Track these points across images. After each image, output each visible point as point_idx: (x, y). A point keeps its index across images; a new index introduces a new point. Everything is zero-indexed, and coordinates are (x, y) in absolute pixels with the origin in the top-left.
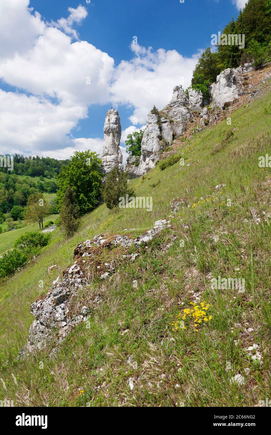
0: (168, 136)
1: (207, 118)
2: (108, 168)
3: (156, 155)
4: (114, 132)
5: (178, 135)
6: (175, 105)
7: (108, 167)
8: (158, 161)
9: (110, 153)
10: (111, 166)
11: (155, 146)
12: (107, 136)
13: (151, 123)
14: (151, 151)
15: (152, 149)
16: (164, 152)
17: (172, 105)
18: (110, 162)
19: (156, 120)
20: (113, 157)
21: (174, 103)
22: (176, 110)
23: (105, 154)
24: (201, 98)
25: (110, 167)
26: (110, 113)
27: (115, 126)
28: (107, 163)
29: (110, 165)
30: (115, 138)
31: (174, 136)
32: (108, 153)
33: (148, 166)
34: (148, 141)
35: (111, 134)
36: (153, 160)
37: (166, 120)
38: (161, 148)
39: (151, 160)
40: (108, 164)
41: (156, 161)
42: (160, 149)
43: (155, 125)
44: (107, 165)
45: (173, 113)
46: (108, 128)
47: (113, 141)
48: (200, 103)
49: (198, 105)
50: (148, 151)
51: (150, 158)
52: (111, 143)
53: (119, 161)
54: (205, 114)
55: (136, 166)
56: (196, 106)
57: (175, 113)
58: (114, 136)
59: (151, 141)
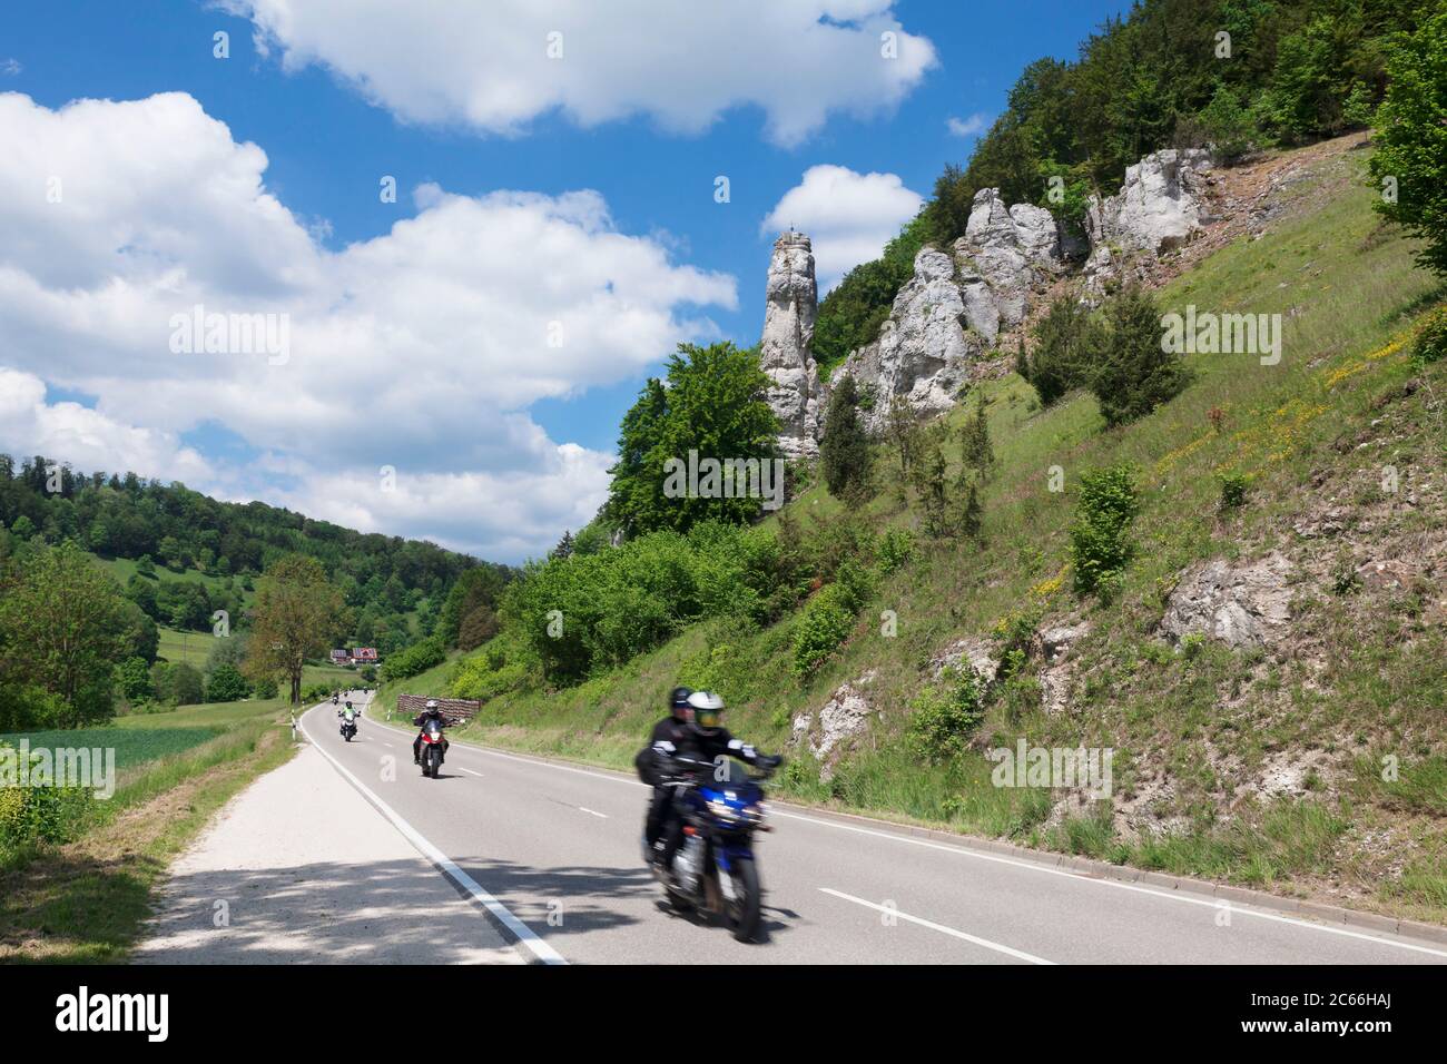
0: (985, 322)
1: (1111, 274)
2: (783, 406)
3: (958, 368)
4: (801, 300)
5: (1011, 321)
6: (988, 240)
7: (781, 401)
8: (968, 387)
9: (786, 360)
10: (790, 399)
11: (949, 343)
12: (779, 308)
13: (936, 278)
14: (938, 356)
15: (943, 351)
16: (979, 364)
17: (980, 239)
18: (786, 387)
19: (951, 272)
20: (797, 373)
21: (986, 234)
22: (994, 255)
23: (772, 362)
24: (1051, 234)
25: (787, 404)
26: (785, 243)
27: (806, 281)
28: (778, 389)
29: (787, 396)
30: (803, 317)
31: (1002, 321)
32: (781, 360)
33: (925, 403)
34: (929, 329)
35: (792, 304)
36: (947, 384)
37: (975, 275)
38: (971, 349)
39: (938, 382)
40: (782, 392)
41: (956, 388)
42: (968, 353)
43: (950, 283)
44: (778, 396)
45: (987, 262)
46: (785, 285)
47: (798, 327)
48: (1051, 246)
49: (1044, 252)
50: (929, 358)
51: (935, 377)
52: (793, 332)
53: (810, 389)
54: (1103, 265)
55: (865, 410)
56: (1038, 253)
57: (993, 263)
58: (798, 310)
59: (939, 329)
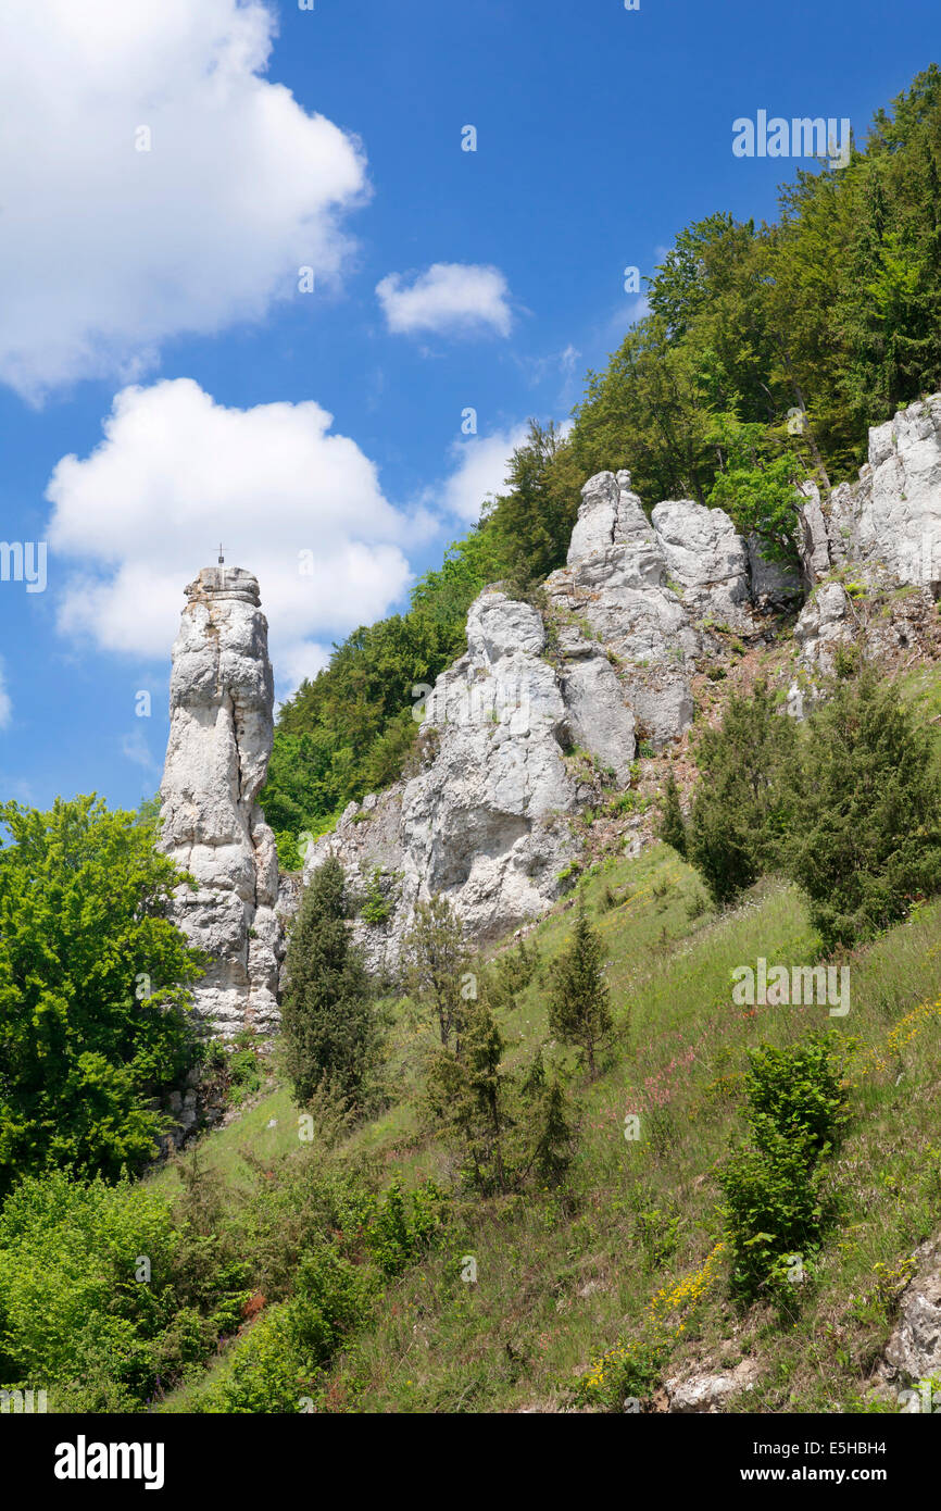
0: (607, 737)
1: (847, 636)
2: (204, 924)
3: (556, 833)
4: (241, 704)
5: (659, 734)
6: (610, 575)
7: (201, 914)
8: (576, 870)
9: (211, 829)
10: (219, 910)
11: (540, 783)
12: (195, 722)
13: (509, 652)
14: (516, 809)
15: (526, 801)
16: (597, 823)
17: (594, 572)
18: (211, 885)
19: (538, 640)
20: (233, 854)
21: (607, 561)
22: (623, 603)
23: (181, 833)
24: (733, 559)
25: (213, 920)
26: (209, 588)
27: (250, 666)
28: (195, 889)
29: (213, 904)
30: (244, 739)
31: (640, 737)
32: (201, 830)
33: (492, 906)
34: (498, 755)
35: (223, 714)
36: (535, 867)
37: (587, 645)
38: (582, 794)
39: (518, 864)
40: (204, 895)
41: (554, 874)
42: (577, 802)
43: (537, 661)
44: (193, 905)
45: (610, 617)
46: (208, 675)
47: (235, 759)
48: (733, 583)
49: (721, 594)
50: (501, 815)
51: (512, 853)
52: (225, 771)
53: (261, 886)
54: (833, 619)
55: (373, 925)
56: (708, 597)
57: (622, 619)
58: (235, 726)
59: (516, 756)
